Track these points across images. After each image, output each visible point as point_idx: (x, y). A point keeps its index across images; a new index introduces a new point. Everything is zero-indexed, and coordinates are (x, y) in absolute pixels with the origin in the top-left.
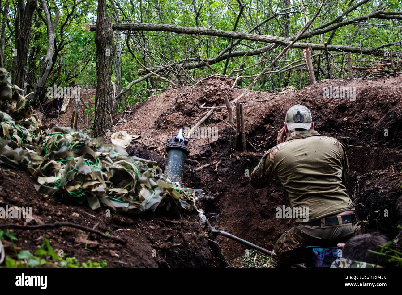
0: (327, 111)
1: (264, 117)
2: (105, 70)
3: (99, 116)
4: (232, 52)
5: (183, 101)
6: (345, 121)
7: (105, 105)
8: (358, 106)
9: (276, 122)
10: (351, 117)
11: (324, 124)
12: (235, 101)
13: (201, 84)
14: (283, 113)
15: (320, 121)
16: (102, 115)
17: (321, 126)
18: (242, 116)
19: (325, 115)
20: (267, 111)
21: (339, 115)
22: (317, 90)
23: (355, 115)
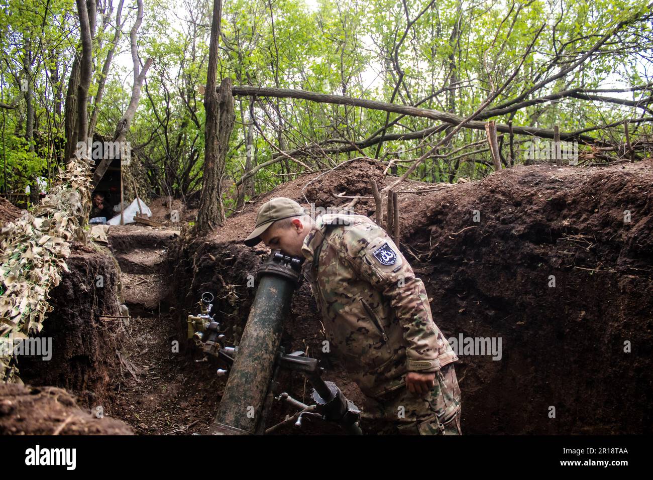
0: (532, 208)
1: (429, 214)
2: (215, 143)
3: (205, 204)
4: (387, 134)
5: (315, 188)
6: (566, 226)
7: (213, 189)
8: (587, 203)
9: (447, 222)
10: (575, 219)
11: (528, 228)
12: (387, 189)
13: (342, 168)
14: (459, 209)
15: (519, 224)
16: (208, 202)
17: (521, 232)
18: (395, 211)
19: (529, 215)
20: (433, 206)
21: (551, 216)
22: (513, 175)
23: (581, 216)
